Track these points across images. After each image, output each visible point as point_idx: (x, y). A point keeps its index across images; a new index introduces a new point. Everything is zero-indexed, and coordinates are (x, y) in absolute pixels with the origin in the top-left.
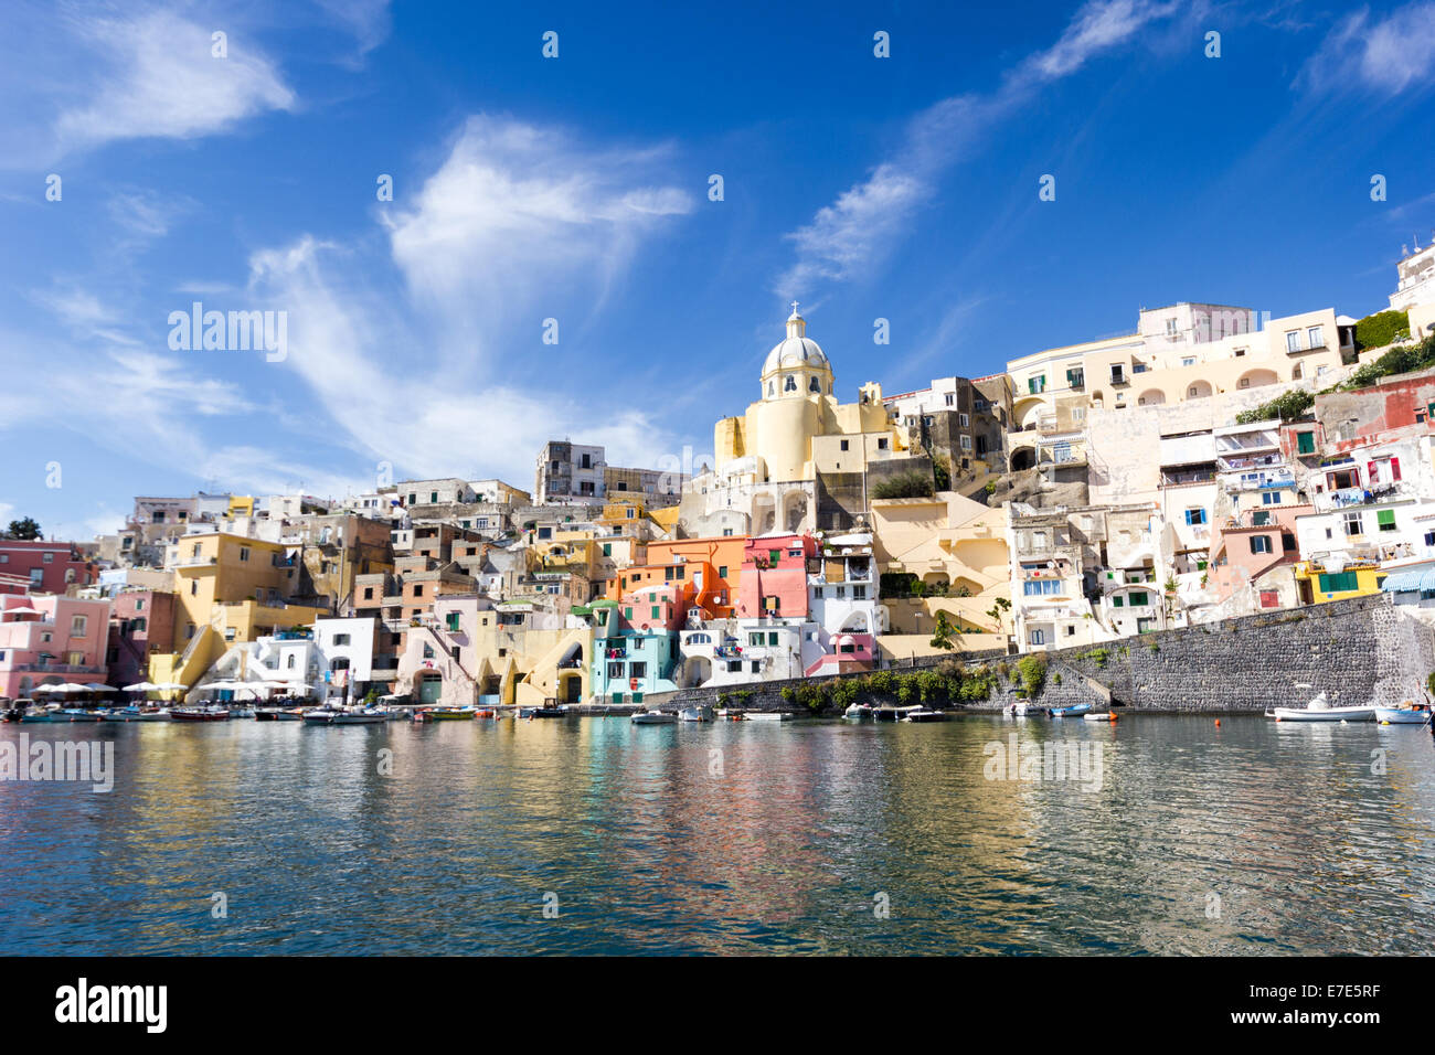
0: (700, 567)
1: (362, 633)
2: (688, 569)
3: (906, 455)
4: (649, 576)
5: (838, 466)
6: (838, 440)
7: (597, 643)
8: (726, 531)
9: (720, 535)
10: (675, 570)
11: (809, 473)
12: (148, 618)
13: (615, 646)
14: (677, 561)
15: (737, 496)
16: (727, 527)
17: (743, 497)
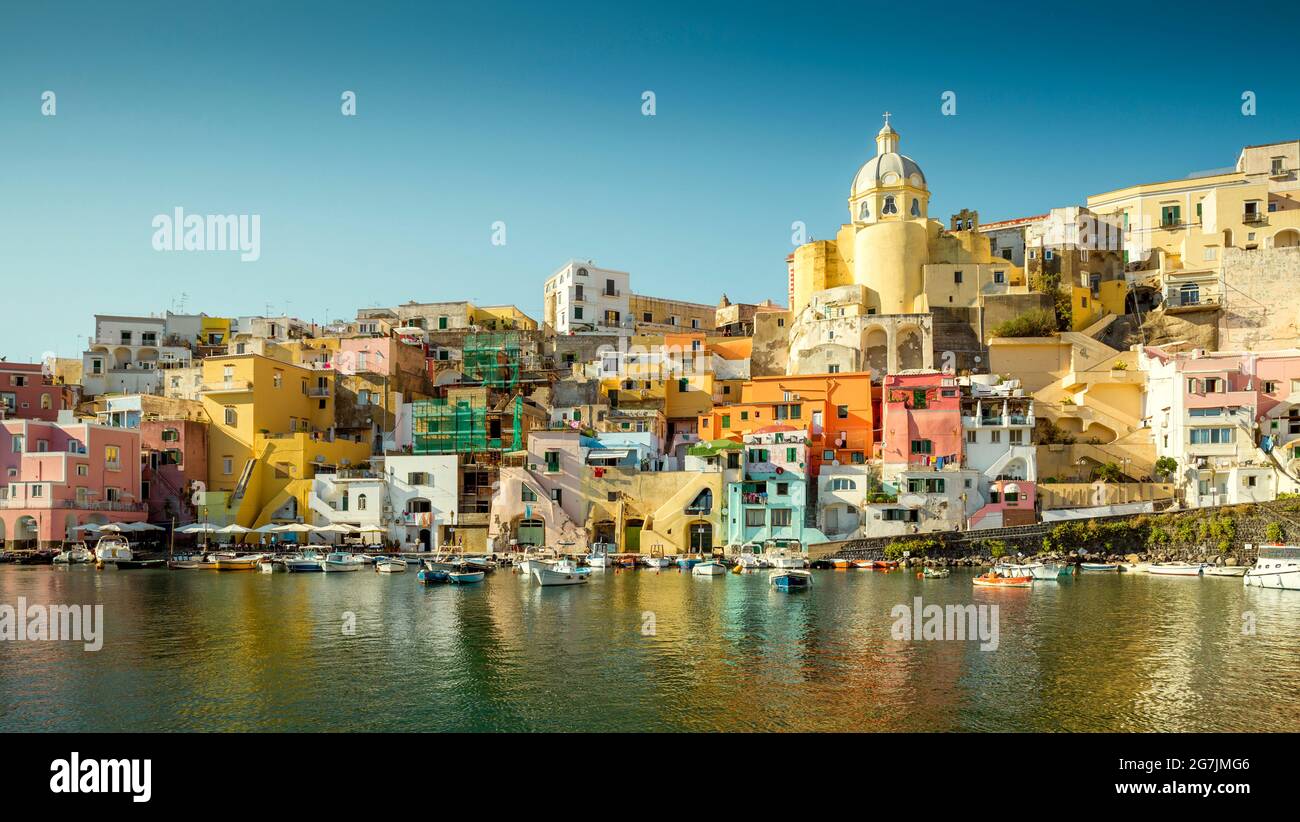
0: (821, 406)
1: (444, 471)
2: (806, 408)
3: (1023, 291)
4: (758, 415)
5: (951, 299)
6: (950, 270)
7: (730, 487)
8: (831, 368)
9: (826, 372)
10: (789, 408)
11: (921, 304)
12: (183, 451)
13: (754, 490)
14: (790, 398)
15: (841, 329)
16: (834, 362)
17: (849, 330)
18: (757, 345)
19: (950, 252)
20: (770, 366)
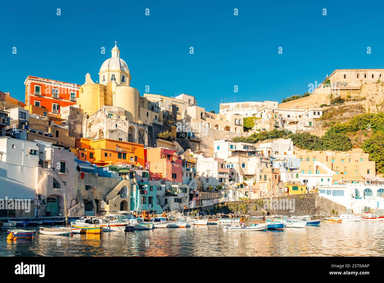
0: (133, 155)
2: (128, 155)
4: (110, 155)
5: (146, 121)
6: (146, 111)
9: (118, 140)
10: (122, 154)
11: (140, 121)
14: (120, 150)
15: (121, 124)
16: (121, 137)
17: (124, 126)
18: (70, 121)
19: (141, 104)
20: (74, 131)
